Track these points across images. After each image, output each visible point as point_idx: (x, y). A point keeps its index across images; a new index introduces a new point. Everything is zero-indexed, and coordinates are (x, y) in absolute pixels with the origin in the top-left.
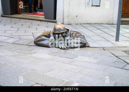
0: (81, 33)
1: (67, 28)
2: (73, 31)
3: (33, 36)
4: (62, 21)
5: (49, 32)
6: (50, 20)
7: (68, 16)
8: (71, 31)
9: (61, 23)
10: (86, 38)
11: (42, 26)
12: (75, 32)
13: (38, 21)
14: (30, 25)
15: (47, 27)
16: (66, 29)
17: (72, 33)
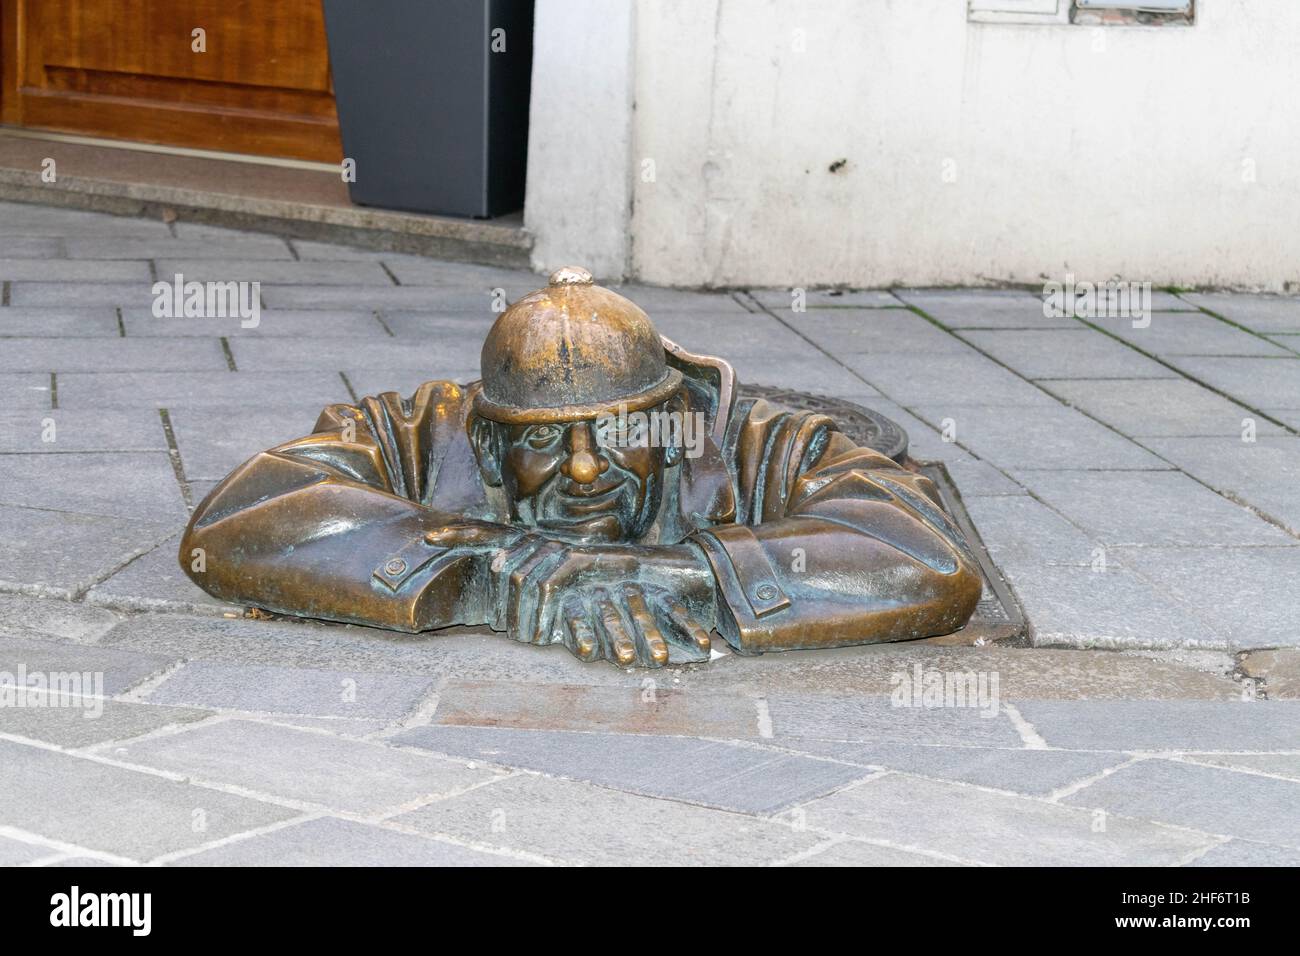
0: (905, 422)
1: (682, 352)
2: (774, 395)
3: (178, 468)
4: (612, 235)
5: (410, 404)
6: (436, 224)
7: (709, 164)
8: (753, 391)
9: (602, 269)
10: (975, 508)
11: (316, 308)
12: (813, 402)
13: (254, 239)
14: (122, 296)
15: (387, 322)
16: (673, 360)
17: (757, 423)
